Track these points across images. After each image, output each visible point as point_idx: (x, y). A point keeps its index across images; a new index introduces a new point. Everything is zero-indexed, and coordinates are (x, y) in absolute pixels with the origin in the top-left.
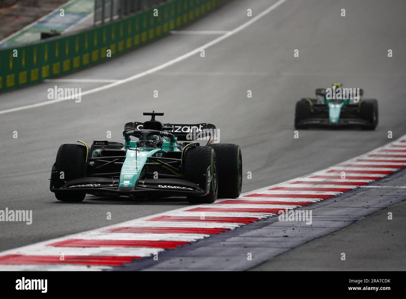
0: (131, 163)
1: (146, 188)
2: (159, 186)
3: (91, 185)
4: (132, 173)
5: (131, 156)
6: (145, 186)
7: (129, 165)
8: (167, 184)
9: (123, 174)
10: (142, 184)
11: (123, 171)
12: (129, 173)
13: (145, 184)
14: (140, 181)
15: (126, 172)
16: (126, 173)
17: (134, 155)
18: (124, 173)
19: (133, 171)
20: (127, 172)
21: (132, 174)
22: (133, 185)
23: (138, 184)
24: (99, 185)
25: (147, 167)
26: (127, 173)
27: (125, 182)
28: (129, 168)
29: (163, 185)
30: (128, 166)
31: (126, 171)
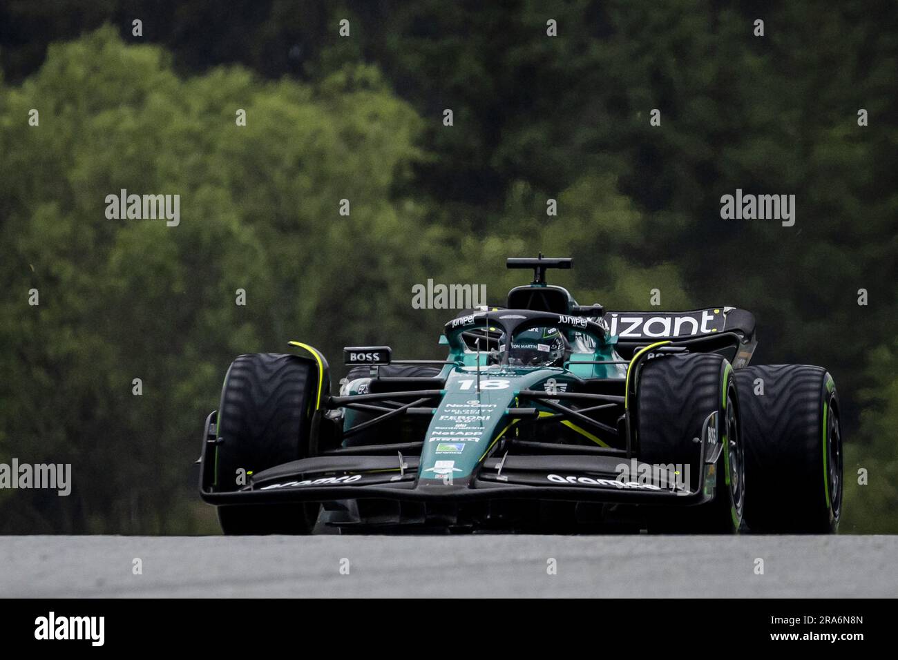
0: (461, 409)
1: (509, 482)
2: (550, 477)
3: (333, 480)
4: (462, 439)
5: (462, 388)
6: (504, 478)
7: (453, 414)
8: (578, 473)
9: (432, 440)
10: (495, 471)
11: (434, 433)
12: (454, 439)
13: (505, 471)
14: (488, 464)
15: (441, 436)
16: (443, 439)
17: (473, 386)
18: (438, 439)
19: (465, 431)
20: (449, 436)
21: (462, 442)
22: (465, 472)
23: (481, 470)
24: (358, 477)
25: (515, 421)
26: (448, 439)
27: (439, 464)
28: (453, 423)
29: (564, 473)
30: (451, 418)
31: (443, 431)
